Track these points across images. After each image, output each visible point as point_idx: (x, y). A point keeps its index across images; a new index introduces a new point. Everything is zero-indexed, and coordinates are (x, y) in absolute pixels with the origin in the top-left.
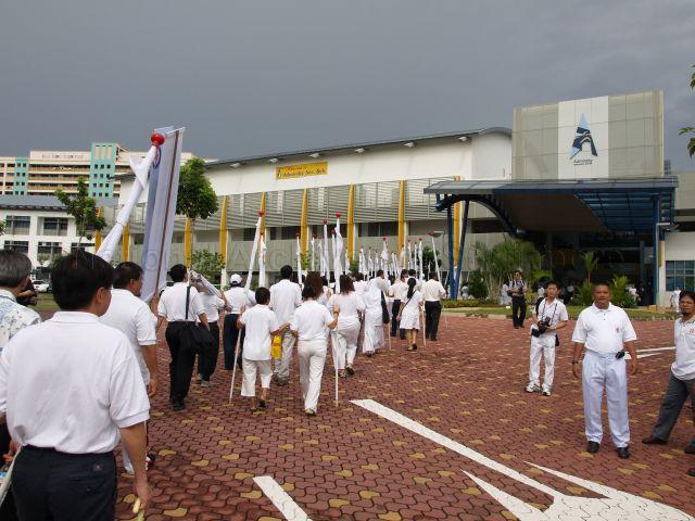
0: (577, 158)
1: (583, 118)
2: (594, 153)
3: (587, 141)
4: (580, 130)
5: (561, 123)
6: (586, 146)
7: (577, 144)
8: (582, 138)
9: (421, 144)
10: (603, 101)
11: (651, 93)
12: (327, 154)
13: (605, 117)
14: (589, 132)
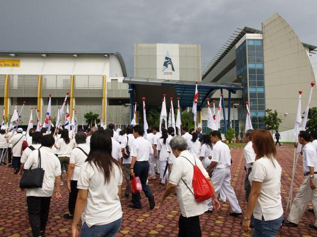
0: (166, 71)
1: (168, 53)
2: (173, 69)
3: (170, 63)
4: (167, 58)
5: (158, 53)
6: (169, 66)
7: (165, 64)
8: (167, 62)
9: (81, 56)
10: (176, 46)
11: (196, 46)
12: (21, 55)
13: (177, 54)
14: (170, 59)
